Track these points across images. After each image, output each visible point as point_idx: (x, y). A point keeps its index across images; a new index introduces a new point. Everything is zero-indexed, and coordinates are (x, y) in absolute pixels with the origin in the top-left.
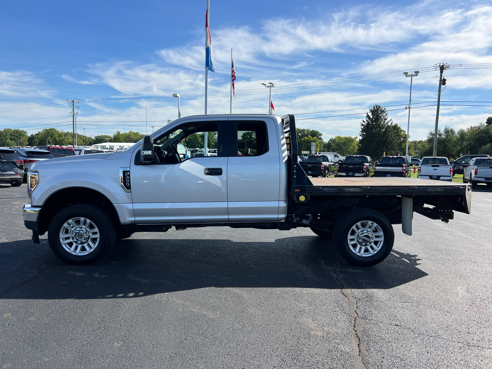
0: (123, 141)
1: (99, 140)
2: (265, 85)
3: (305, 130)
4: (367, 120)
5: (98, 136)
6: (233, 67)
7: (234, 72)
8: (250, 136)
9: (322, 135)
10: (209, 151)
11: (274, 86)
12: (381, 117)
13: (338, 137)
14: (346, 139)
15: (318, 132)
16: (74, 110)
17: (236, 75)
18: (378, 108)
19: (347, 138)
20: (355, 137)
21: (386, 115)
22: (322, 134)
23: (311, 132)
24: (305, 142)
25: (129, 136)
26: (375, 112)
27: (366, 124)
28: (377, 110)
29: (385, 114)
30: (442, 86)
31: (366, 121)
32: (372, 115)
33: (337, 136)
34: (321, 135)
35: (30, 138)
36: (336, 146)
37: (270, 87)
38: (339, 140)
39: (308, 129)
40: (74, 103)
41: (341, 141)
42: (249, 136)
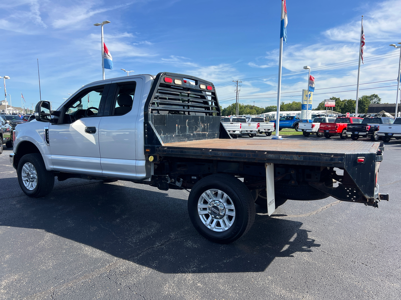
0: (286, 110)
1: (269, 110)
5: (268, 107)
6: (362, 33)
7: (363, 38)
16: (238, 88)
17: (364, 41)
25: (291, 105)
35: (223, 110)
40: (238, 83)
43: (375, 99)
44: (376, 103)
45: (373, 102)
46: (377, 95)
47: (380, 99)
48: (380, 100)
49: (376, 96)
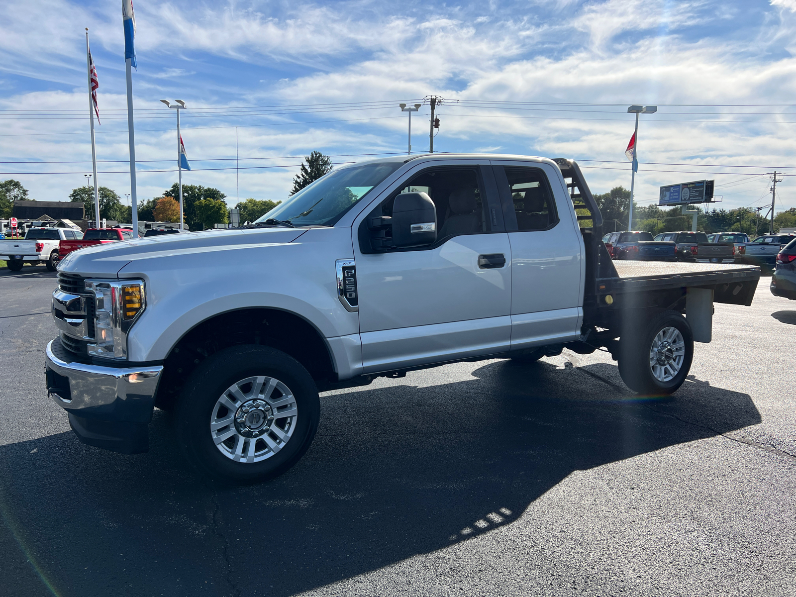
2: (168, 104)
3: (196, 188)
4: (303, 175)
6: (91, 63)
8: (89, 195)
9: (225, 197)
10: (6, 224)
11: (185, 107)
12: (324, 170)
13: (251, 201)
14: (264, 205)
15: (218, 191)
17: (98, 80)
18: (319, 157)
19: (265, 202)
20: (278, 201)
21: (331, 168)
22: (225, 195)
23: (206, 191)
24: (201, 208)
26: (314, 162)
27: (302, 181)
28: (317, 160)
29: (329, 167)
30: (434, 129)
31: (301, 176)
32: (310, 166)
33: (249, 198)
34: (223, 196)
36: (249, 216)
37: (178, 107)
38: (254, 206)
39: (200, 186)
41: (257, 207)
42: (86, 196)
43: (15, 190)
44: (19, 199)
45: (12, 197)
46: (18, 182)
47: (27, 191)
48: (27, 193)
49: (17, 185)
